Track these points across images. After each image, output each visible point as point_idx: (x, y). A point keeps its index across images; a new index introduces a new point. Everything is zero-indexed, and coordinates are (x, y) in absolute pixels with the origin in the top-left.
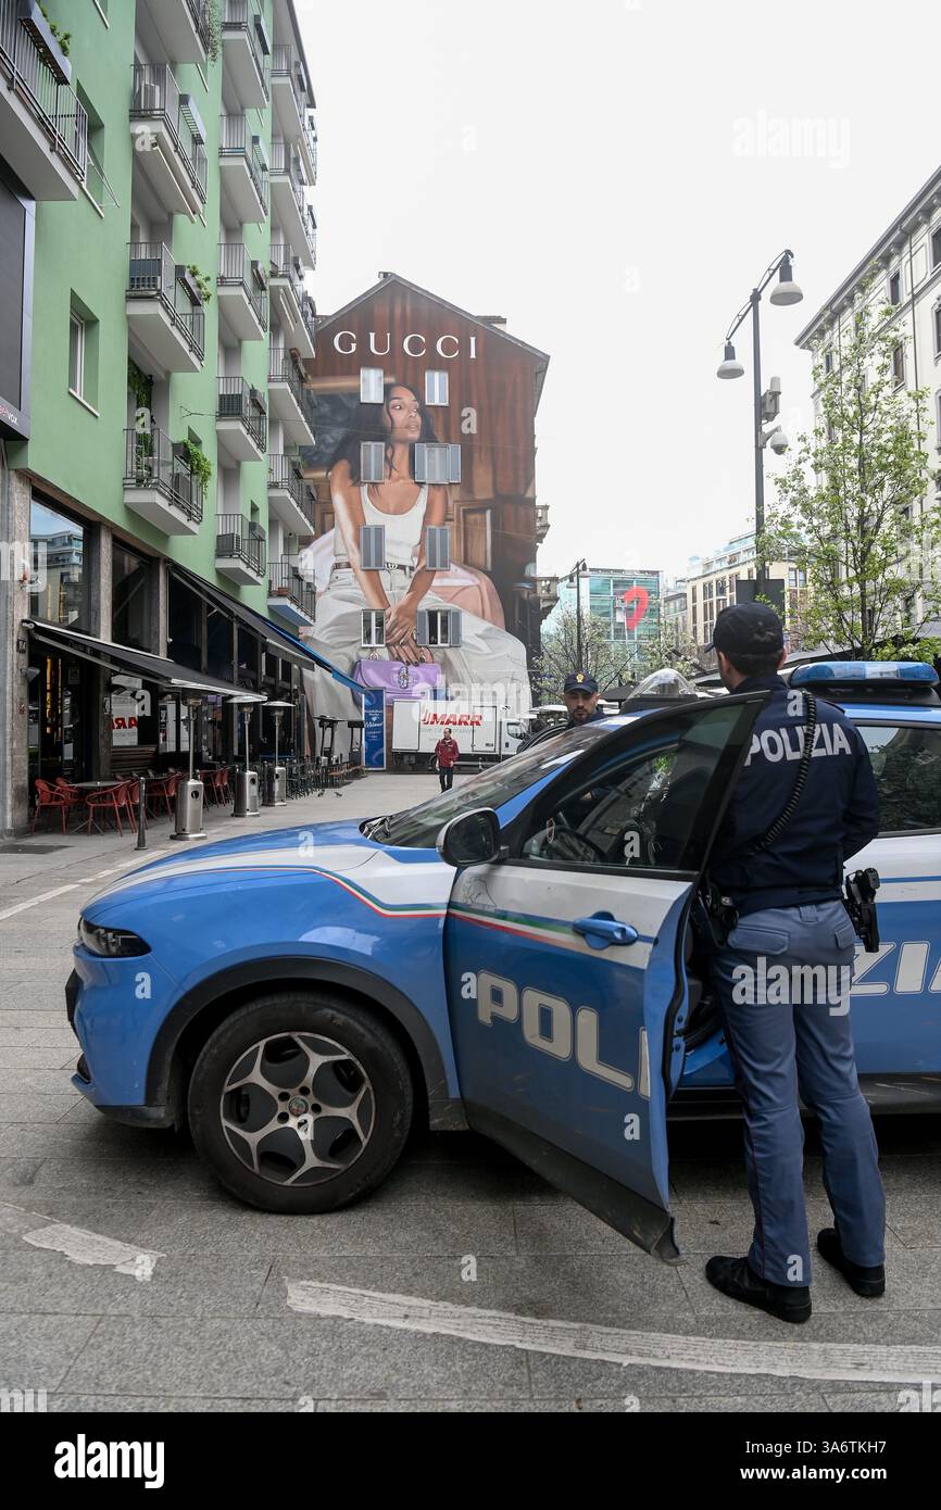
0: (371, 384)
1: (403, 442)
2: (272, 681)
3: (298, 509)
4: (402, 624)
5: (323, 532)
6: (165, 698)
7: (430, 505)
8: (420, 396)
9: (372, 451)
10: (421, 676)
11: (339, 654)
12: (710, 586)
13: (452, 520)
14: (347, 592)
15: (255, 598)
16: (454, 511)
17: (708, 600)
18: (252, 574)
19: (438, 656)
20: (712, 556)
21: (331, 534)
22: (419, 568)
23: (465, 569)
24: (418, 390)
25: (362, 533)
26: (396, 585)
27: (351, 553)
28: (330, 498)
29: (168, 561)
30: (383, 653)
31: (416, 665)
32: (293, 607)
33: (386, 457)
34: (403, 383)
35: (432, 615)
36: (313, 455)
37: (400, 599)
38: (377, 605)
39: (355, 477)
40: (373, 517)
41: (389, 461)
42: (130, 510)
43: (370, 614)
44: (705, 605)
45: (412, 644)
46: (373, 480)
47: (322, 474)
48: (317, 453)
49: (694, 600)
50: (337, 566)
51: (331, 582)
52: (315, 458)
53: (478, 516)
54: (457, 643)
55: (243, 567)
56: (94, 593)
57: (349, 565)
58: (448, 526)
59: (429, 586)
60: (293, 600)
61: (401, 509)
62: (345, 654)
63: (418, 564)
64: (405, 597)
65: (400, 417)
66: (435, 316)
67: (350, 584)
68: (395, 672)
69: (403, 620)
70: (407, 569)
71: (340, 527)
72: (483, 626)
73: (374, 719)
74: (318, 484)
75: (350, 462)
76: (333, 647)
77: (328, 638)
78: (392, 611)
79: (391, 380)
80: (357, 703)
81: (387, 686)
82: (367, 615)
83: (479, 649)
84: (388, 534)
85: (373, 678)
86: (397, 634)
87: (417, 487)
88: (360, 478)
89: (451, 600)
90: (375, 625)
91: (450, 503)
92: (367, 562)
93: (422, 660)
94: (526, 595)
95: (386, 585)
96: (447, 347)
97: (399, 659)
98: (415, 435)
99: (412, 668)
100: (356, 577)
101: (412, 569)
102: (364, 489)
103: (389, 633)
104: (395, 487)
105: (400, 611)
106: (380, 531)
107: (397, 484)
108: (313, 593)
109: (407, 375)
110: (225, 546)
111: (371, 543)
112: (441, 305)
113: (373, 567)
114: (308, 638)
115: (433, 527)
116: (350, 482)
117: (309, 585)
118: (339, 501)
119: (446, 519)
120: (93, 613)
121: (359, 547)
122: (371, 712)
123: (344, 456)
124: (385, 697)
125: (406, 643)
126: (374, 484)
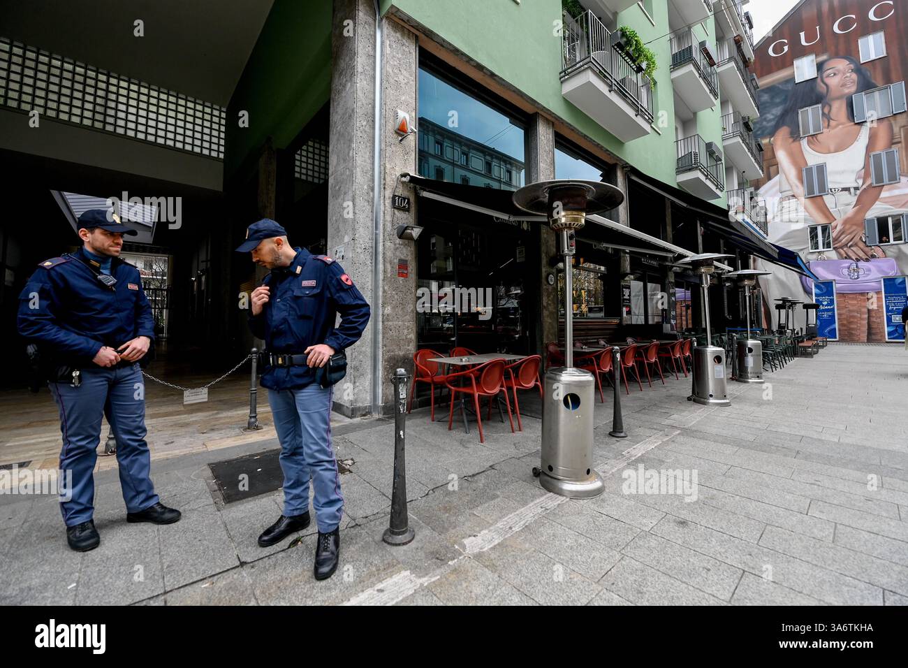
0: (804, 68)
1: (839, 98)
3: (749, 155)
4: (851, 230)
5: (769, 178)
7: (873, 137)
8: (854, 60)
9: (809, 115)
10: (873, 268)
13: (899, 143)
16: (901, 135)
18: (712, 187)
19: (891, 251)
21: (776, 179)
22: (865, 186)
25: (804, 172)
26: (842, 204)
27: (794, 188)
30: (831, 254)
31: (867, 261)
32: (750, 222)
33: (823, 114)
36: (758, 131)
37: (845, 213)
39: (795, 135)
40: (813, 158)
41: (826, 115)
43: (816, 228)
45: (861, 245)
46: (812, 132)
47: (765, 141)
48: (760, 129)
51: (778, 211)
52: (759, 132)
55: (703, 178)
57: (793, 197)
58: (895, 147)
59: (876, 199)
60: (748, 217)
61: (840, 147)
63: (863, 184)
64: (851, 210)
65: (833, 82)
67: (796, 210)
68: (845, 267)
69: (849, 228)
70: (852, 190)
71: (784, 172)
73: (825, 304)
75: (789, 126)
78: (837, 223)
79: (823, 58)
82: (813, 230)
84: (829, 168)
86: (844, 239)
88: (799, 135)
89: (899, 206)
91: (896, 129)
93: (873, 257)
95: (830, 205)
97: (848, 257)
99: (862, 264)
100: (801, 204)
101: (856, 189)
102: (804, 142)
103: (835, 240)
105: (845, 222)
107: (836, 131)
108: (766, 213)
109: (838, 49)
110: (685, 163)
111: (813, 177)
113: (817, 193)
115: (877, 152)
116: (791, 140)
118: (782, 156)
119: (893, 143)
121: (802, 182)
122: (821, 299)
123: (783, 124)
124: (836, 287)
125: (855, 245)
126: (813, 135)
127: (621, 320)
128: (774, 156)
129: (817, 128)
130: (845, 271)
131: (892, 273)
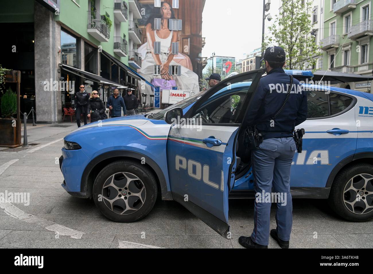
0: (157, 2)
1: (166, 18)
2: (129, 84)
3: (137, 36)
4: (165, 69)
5: (144, 43)
6: (100, 87)
7: (173, 37)
8: (171, 6)
9: (157, 21)
10: (170, 83)
11: (147, 77)
12: (249, 62)
13: (179, 41)
14: (150, 60)
15: (125, 61)
16: (180, 38)
17: (248, 66)
18: (124, 54)
19: (175, 78)
20: (249, 53)
21: (146, 44)
22: (170, 54)
23: (182, 54)
24: (170, 4)
25: (154, 44)
26: (164, 58)
27: (151, 49)
30: (160, 77)
31: (169, 80)
32: (135, 63)
33: (161, 22)
34: (166, 2)
35: (173, 67)
37: (164, 62)
38: (158, 64)
39: (153, 28)
40: (157, 39)
41: (162, 24)
42: (89, 34)
44: (247, 67)
45: (168, 74)
46: (158, 29)
47: (144, 27)
48: (142, 21)
49: (244, 65)
50: (148, 53)
51: (146, 57)
53: (186, 40)
54: (180, 75)
55: (121, 51)
56: (79, 57)
57: (151, 53)
58: (178, 42)
59: (172, 59)
60: (135, 61)
61: (165, 37)
62: (149, 77)
63: (170, 53)
64: (166, 61)
65: (165, 11)
67: (151, 58)
68: (163, 82)
69: (165, 68)
70: (167, 54)
71: (148, 42)
72: (187, 70)
73: (157, 95)
74: (142, 29)
75: (151, 23)
76: (146, 75)
77: (145, 72)
78: (162, 65)
79: (163, 1)
80: (153, 90)
81: (161, 86)
82: (155, 66)
83: (186, 76)
84: (161, 44)
85: (157, 84)
86: (164, 72)
87: (169, 31)
88: (154, 28)
89: (178, 63)
90: (158, 69)
91: (179, 36)
92: (156, 52)
93: (170, 79)
94: (198, 62)
95: (161, 58)
97: (164, 78)
98: (169, 17)
99: (167, 81)
100: (153, 56)
101: (168, 54)
102: (155, 31)
103: (161, 71)
104: (163, 31)
105: (164, 65)
106: (159, 43)
107: (164, 30)
108: (141, 60)
110: (116, 46)
111: (157, 46)
113: (157, 53)
114: (139, 72)
115: (174, 42)
116: (151, 29)
117: (140, 57)
118: (148, 35)
119: (177, 40)
120: (79, 63)
121: (153, 48)
122: (156, 93)
123: (149, 22)
124: (160, 89)
125: (166, 74)
126: (158, 30)
128: (146, 35)
129: (159, 28)
130: (163, 83)
131: (174, 86)
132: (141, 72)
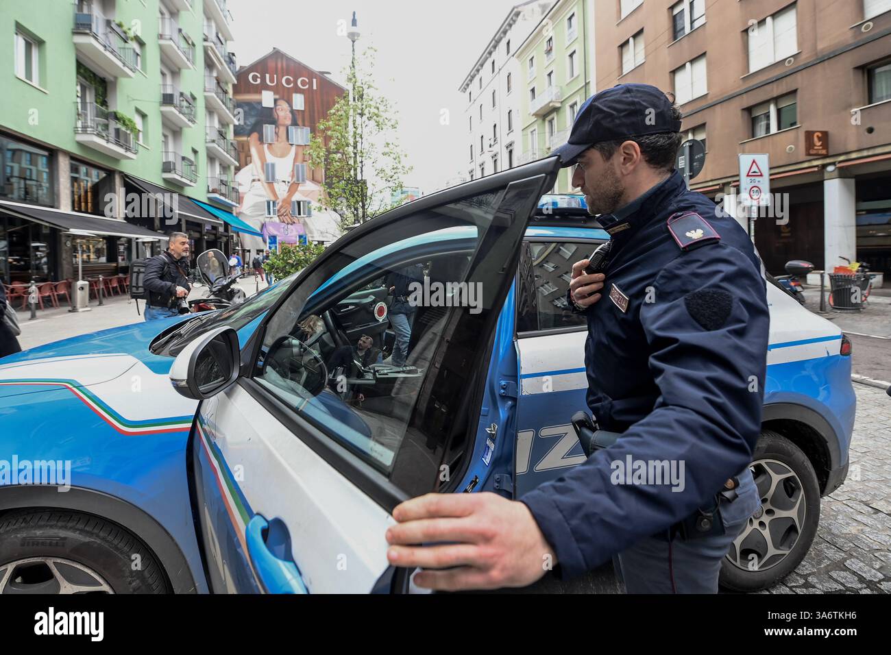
0: (267, 99)
1: (283, 125)
3: (224, 153)
5: (247, 165)
7: (296, 154)
8: (291, 106)
9: (268, 129)
10: (293, 230)
11: (255, 220)
14: (259, 192)
15: (196, 194)
18: (188, 182)
19: (301, 221)
21: (250, 166)
22: (292, 182)
24: (290, 102)
25: (265, 166)
26: (282, 190)
27: (260, 175)
28: (249, 151)
29: (121, 172)
30: (276, 219)
31: (292, 224)
32: (222, 198)
33: (276, 132)
34: (282, 98)
35: (299, 203)
36: (240, 130)
37: (283, 195)
39: (261, 140)
40: (270, 158)
41: (277, 134)
42: (81, 145)
43: (270, 202)
45: (290, 215)
46: (269, 142)
47: (244, 139)
48: (242, 129)
51: (250, 188)
52: (242, 131)
54: (310, 215)
55: (178, 178)
56: (56, 186)
57: (259, 180)
58: (305, 164)
59: (296, 190)
60: (222, 194)
61: (282, 156)
62: (258, 220)
63: (292, 180)
64: (286, 195)
65: (281, 114)
66: (298, 70)
67: (259, 189)
69: (285, 205)
70: (286, 182)
71: (255, 164)
75: (259, 133)
76: (252, 217)
77: (248, 213)
78: (280, 201)
79: (277, 97)
80: (265, 241)
81: (278, 234)
82: (268, 202)
84: (277, 167)
86: (283, 211)
87: (290, 146)
89: (307, 196)
92: (268, 179)
93: (294, 223)
95: (276, 189)
96: (303, 83)
97: (284, 222)
98: (289, 122)
99: (289, 226)
100: (263, 185)
101: (289, 182)
102: (266, 146)
103: (279, 211)
105: (284, 201)
106: (273, 165)
107: (280, 145)
109: (284, 95)
110: (167, 167)
112: (299, 64)
113: (270, 181)
115: (297, 164)
116: (259, 143)
117: (234, 188)
118: (253, 151)
119: (304, 161)
120: (55, 197)
121: (264, 172)
122: (271, 245)
123: (255, 131)
124: (278, 238)
125: (287, 215)
126: (270, 144)
127: (117, 264)
129: (272, 140)
130: (282, 230)
131: (301, 233)
132: (244, 212)
